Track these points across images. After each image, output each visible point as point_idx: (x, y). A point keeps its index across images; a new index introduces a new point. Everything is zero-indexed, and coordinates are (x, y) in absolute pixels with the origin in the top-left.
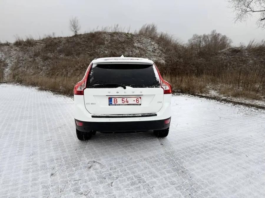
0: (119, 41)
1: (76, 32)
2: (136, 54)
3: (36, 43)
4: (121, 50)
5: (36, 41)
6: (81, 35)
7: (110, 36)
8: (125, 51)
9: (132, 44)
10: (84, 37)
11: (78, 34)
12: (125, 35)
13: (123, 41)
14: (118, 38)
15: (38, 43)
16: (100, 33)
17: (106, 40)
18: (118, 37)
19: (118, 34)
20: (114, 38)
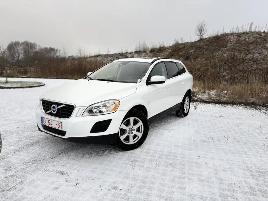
0: (247, 41)
1: (202, 36)
2: (264, 57)
3: (166, 49)
4: (244, 52)
5: (166, 47)
6: (206, 38)
7: (236, 37)
8: (250, 53)
9: (264, 44)
10: (207, 41)
11: (203, 38)
12: (257, 34)
13: (251, 41)
14: (246, 39)
15: (166, 50)
16: (225, 35)
17: (231, 42)
18: (246, 37)
19: (248, 33)
20: (240, 39)
